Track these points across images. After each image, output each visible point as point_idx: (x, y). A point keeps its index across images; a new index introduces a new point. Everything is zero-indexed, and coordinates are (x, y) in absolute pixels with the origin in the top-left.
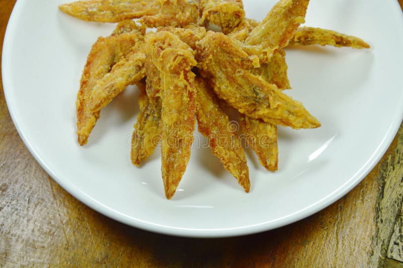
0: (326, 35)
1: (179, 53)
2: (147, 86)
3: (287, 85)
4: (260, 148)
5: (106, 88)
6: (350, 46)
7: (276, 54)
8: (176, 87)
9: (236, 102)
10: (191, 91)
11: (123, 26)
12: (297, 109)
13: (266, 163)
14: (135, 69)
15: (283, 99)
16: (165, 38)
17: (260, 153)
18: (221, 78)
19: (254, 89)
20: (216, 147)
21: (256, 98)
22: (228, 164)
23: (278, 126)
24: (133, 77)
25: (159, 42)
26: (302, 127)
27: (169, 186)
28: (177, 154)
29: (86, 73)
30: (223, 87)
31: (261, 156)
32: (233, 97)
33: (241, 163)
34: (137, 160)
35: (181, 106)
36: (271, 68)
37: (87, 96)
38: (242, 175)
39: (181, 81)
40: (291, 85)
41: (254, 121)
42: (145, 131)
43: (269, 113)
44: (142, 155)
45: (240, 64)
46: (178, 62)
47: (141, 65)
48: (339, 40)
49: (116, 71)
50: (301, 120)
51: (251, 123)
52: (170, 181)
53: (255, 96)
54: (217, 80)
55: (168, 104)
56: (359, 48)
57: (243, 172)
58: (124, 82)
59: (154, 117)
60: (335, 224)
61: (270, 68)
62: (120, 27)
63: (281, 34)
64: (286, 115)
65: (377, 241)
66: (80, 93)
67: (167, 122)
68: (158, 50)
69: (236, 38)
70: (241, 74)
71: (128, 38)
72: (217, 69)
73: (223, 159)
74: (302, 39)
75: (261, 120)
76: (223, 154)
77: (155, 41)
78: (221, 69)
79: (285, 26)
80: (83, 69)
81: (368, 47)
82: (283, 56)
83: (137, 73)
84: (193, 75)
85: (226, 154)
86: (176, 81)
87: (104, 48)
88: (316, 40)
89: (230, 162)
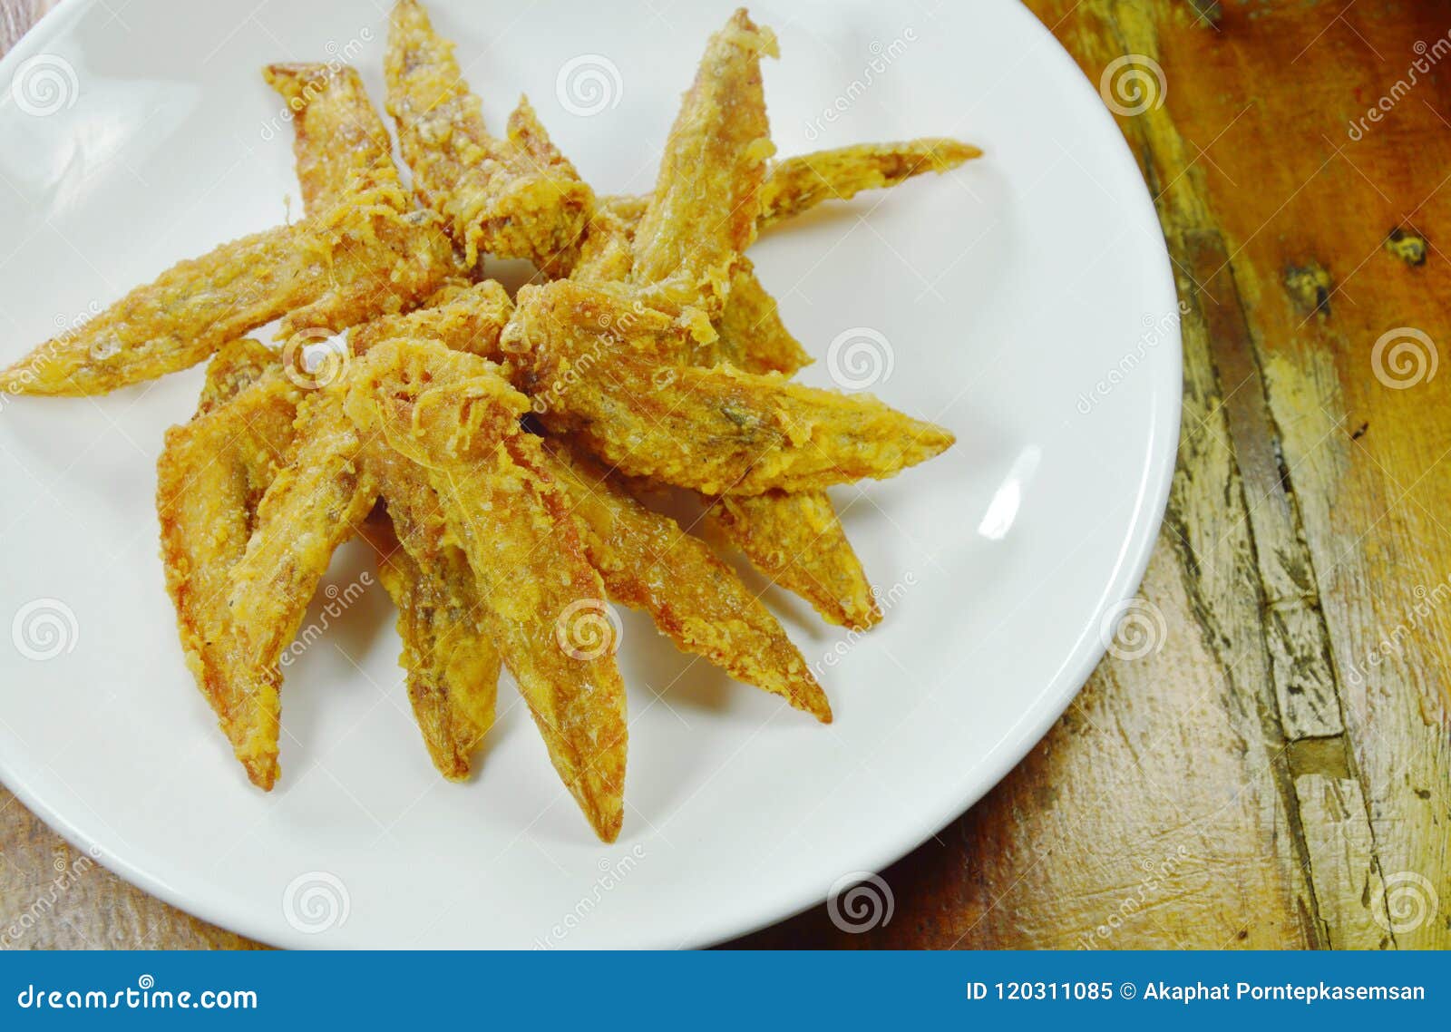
0: (848, 164)
1: (472, 392)
2: (398, 527)
3: (799, 356)
4: (804, 577)
5: (273, 584)
6: (931, 169)
7: (735, 278)
8: (499, 497)
9: (686, 468)
10: (548, 493)
11: (228, 368)
12: (871, 420)
13: (842, 612)
14: (337, 489)
15: (819, 406)
16: (404, 362)
17: (811, 591)
18: (616, 417)
19: (722, 409)
20: (685, 627)
21: (740, 433)
22: (739, 665)
23: (830, 489)
24: (344, 517)
25: (388, 381)
26: (904, 464)
27: (598, 801)
28: (583, 697)
29: (175, 556)
30: (634, 443)
31: (816, 597)
32: (671, 457)
33: (773, 643)
34: (458, 761)
35: (537, 550)
36: (735, 325)
37: (212, 629)
38: (792, 679)
39: (507, 473)
40: (811, 353)
41: (755, 503)
42: (444, 664)
43: (795, 463)
44: (466, 742)
45: (656, 351)
46: (479, 421)
47: (352, 471)
48: (893, 166)
49: (276, 517)
50: (891, 446)
51: (747, 511)
52: (596, 786)
53: (735, 428)
54: (605, 426)
55: (498, 560)
56: (957, 166)
57: (793, 668)
58: (323, 542)
59: (451, 610)
60: (1102, 705)
61: (729, 326)
62: (219, 374)
63: (725, 212)
64: (845, 450)
65: (1241, 706)
66: (184, 626)
67: (516, 615)
68: (397, 407)
69: (602, 275)
70: (670, 380)
71: (264, 400)
72: (593, 394)
73: (720, 655)
74: (786, 203)
75: (776, 493)
76: (713, 641)
77: (375, 384)
78: (604, 390)
79: (727, 186)
80: (160, 549)
81: (976, 154)
82: (750, 274)
83: (350, 499)
84: (535, 440)
85: (720, 636)
86: (491, 480)
87: (199, 457)
88: (826, 189)
89: (740, 654)
